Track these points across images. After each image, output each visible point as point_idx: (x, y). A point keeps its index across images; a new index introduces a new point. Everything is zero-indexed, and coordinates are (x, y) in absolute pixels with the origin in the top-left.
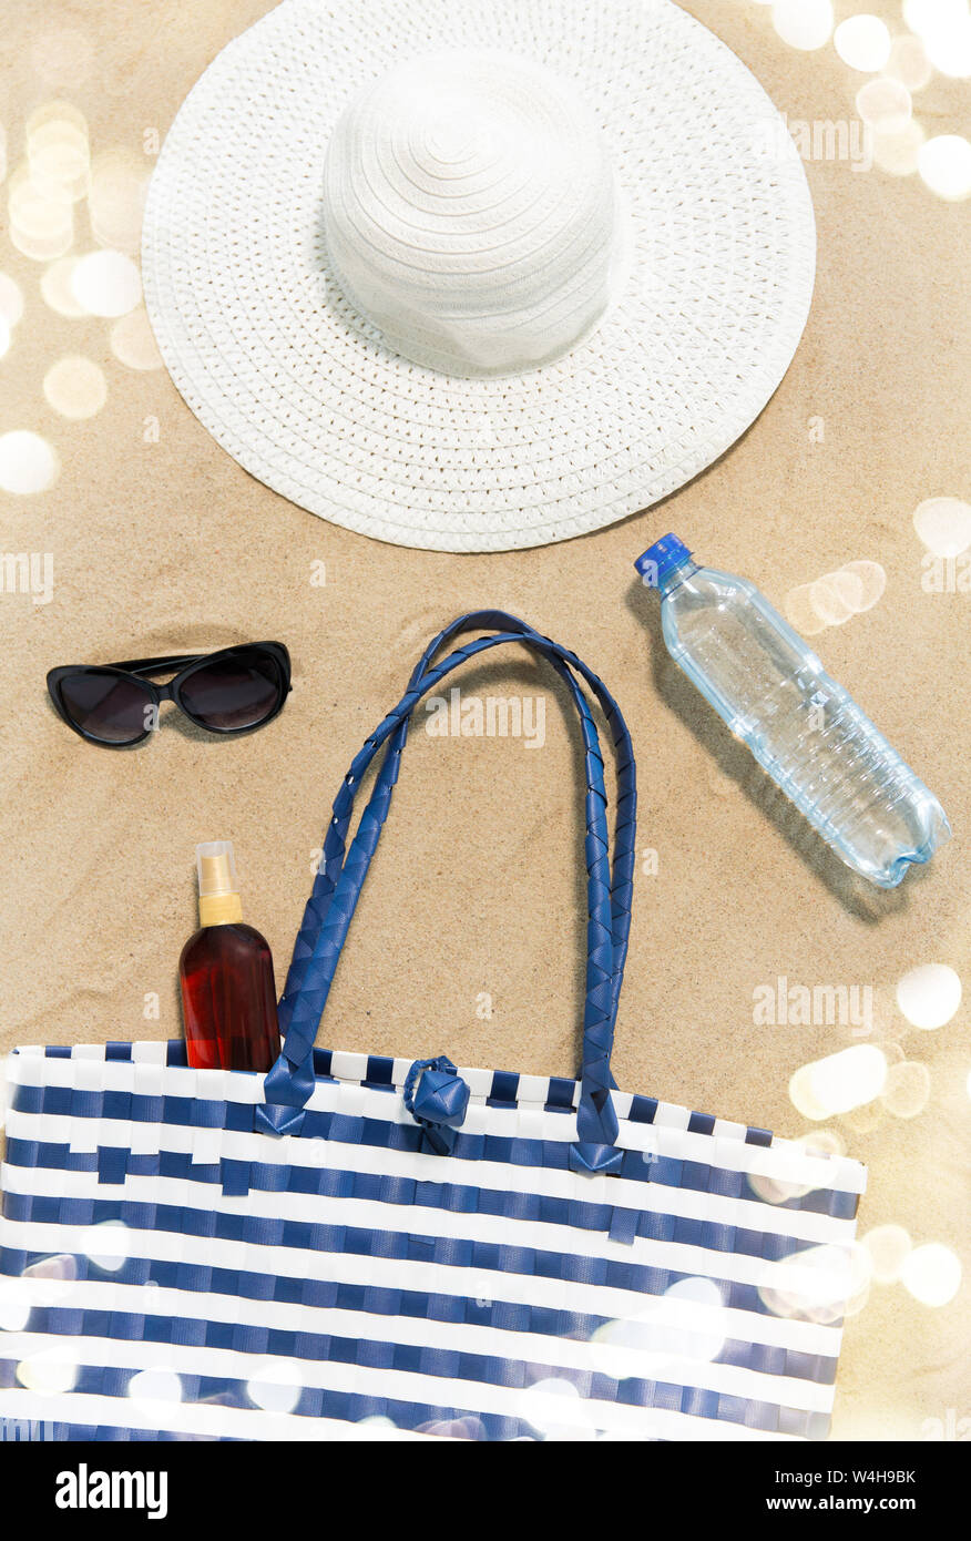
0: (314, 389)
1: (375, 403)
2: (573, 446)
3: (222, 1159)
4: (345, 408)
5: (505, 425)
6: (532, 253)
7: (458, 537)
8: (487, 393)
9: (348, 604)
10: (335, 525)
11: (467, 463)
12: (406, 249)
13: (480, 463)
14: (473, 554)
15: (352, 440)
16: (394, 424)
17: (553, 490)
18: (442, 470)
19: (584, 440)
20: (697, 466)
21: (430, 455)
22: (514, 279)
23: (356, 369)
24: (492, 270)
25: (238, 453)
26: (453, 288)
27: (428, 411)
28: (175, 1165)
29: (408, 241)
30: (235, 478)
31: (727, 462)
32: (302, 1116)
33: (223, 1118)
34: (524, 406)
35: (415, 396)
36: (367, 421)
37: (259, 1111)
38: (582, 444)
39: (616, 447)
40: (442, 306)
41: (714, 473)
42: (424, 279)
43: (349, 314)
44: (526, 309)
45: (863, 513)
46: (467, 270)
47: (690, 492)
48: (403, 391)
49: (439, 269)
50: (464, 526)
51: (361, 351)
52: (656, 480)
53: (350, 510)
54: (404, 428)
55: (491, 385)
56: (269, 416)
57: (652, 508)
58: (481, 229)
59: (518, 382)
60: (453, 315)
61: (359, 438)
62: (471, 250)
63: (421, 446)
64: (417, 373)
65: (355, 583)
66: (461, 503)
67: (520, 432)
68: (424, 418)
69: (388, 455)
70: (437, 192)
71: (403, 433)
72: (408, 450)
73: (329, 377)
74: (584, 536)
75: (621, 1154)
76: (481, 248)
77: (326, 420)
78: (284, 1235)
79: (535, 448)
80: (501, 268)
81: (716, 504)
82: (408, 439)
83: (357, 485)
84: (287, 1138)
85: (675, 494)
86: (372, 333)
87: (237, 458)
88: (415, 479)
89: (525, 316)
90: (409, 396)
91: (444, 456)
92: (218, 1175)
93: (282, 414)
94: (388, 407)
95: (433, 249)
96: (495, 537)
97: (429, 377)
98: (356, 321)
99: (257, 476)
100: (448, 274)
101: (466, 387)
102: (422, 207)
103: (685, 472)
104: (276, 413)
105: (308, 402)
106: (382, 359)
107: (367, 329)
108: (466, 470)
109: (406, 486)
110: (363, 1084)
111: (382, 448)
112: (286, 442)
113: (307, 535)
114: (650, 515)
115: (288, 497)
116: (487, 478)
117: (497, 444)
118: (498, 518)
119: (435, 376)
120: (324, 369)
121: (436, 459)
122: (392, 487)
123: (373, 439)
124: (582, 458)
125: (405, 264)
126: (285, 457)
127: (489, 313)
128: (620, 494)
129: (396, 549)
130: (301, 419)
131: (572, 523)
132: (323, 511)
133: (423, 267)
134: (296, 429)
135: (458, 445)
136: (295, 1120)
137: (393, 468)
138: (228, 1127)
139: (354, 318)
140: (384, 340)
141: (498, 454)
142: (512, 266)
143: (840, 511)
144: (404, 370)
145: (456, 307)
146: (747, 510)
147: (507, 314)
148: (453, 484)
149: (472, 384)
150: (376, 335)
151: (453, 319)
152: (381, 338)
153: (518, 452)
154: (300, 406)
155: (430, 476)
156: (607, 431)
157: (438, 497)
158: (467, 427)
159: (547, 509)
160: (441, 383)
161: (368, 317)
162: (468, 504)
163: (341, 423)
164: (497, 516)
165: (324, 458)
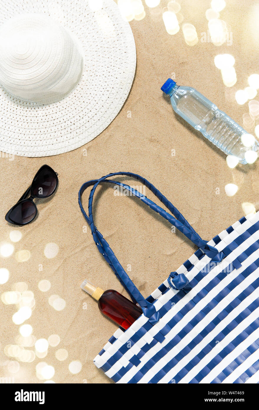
0: (30, 127)
1: (47, 120)
2: (100, 97)
3: (153, 337)
4: (41, 126)
5: (81, 103)
6: (60, 60)
7: (89, 137)
8: (71, 99)
9: (76, 170)
10: (59, 155)
11: (79, 118)
12: (30, 80)
13: (82, 116)
14: (95, 138)
15: (48, 132)
16: (55, 122)
17: (103, 110)
18: (74, 124)
19: (101, 93)
20: (131, 80)
21: (69, 123)
22: (60, 69)
23: (37, 115)
24: (53, 71)
25: (24, 155)
26: (47, 82)
27: (60, 113)
28: (146, 348)
29: (29, 78)
30: (28, 161)
31: (137, 74)
32: (158, 313)
33: (145, 330)
34: (81, 95)
35: (55, 111)
36: (48, 125)
37: (150, 321)
38: (102, 95)
39: (110, 90)
40: (47, 87)
41: (136, 79)
42: (39, 84)
43: (25, 104)
44: (67, 73)
45: (176, 63)
46: (47, 75)
47: (134, 87)
48: (51, 112)
49: (41, 79)
50: (89, 133)
51: (35, 110)
52: (124, 90)
53: (60, 149)
54: (58, 121)
55: (70, 96)
56: (25, 141)
57: (128, 97)
58: (44, 64)
59: (76, 90)
60: (51, 87)
61: (49, 131)
62: (45, 70)
63: (65, 122)
64: (51, 106)
65: (74, 165)
66: (84, 128)
67: (85, 102)
68: (61, 115)
69: (59, 130)
70: (27, 62)
71: (58, 122)
72: (63, 125)
73: (31, 122)
74: (117, 115)
75: (222, 252)
76: (47, 68)
77: (39, 132)
78: (180, 337)
79: (92, 104)
80: (55, 69)
81: (142, 85)
82: (61, 123)
83: (58, 142)
84: (160, 320)
85: (131, 90)
86: (33, 104)
87: (25, 156)
88: (69, 131)
89: (67, 75)
90: (53, 112)
91: (72, 120)
92: (156, 341)
93: (27, 138)
94: (51, 119)
95: (36, 76)
96: (98, 130)
97: (54, 104)
98: (27, 104)
99: (33, 156)
100: (44, 79)
101: (65, 101)
102: (26, 68)
103: (130, 84)
104: (26, 139)
105: (32, 131)
106: (40, 108)
107: (32, 104)
108: (80, 120)
109: (68, 134)
110: (163, 294)
111: (56, 129)
112: (33, 144)
113: (55, 161)
114: (129, 99)
115: (44, 156)
116: (86, 118)
117: (82, 109)
118: (95, 126)
119: (56, 103)
120: (29, 121)
121: (71, 123)
122: (65, 136)
123: (53, 128)
124: (104, 98)
125: (32, 84)
126: (36, 148)
127: (59, 81)
128: (118, 100)
129: (77, 150)
130: (33, 136)
131: (113, 114)
132: (54, 153)
133: (37, 82)
134: (33, 139)
135: (73, 116)
136: (158, 315)
137: (62, 132)
138: (148, 330)
139: (26, 103)
140: (37, 104)
141: (84, 111)
142: (57, 67)
143: (170, 67)
144: (47, 107)
145: (50, 85)
146: (150, 81)
147: (63, 78)
148: (79, 125)
149: (65, 99)
150: (35, 104)
151: (52, 88)
152: (36, 103)
153: (88, 107)
154: (30, 133)
155: (72, 127)
156: (105, 87)
157: (77, 131)
158: (72, 110)
159: (105, 115)
160: (58, 104)
161: (30, 101)
162: (86, 127)
163: (42, 130)
164: (95, 125)
165: (45, 141)
